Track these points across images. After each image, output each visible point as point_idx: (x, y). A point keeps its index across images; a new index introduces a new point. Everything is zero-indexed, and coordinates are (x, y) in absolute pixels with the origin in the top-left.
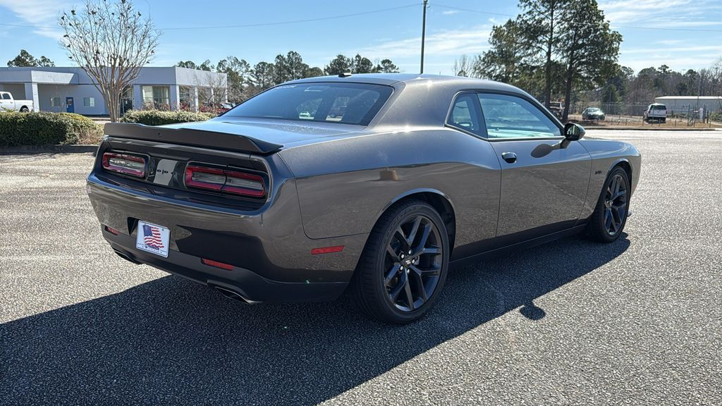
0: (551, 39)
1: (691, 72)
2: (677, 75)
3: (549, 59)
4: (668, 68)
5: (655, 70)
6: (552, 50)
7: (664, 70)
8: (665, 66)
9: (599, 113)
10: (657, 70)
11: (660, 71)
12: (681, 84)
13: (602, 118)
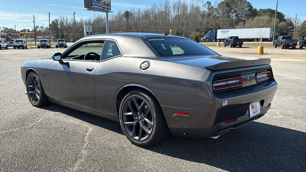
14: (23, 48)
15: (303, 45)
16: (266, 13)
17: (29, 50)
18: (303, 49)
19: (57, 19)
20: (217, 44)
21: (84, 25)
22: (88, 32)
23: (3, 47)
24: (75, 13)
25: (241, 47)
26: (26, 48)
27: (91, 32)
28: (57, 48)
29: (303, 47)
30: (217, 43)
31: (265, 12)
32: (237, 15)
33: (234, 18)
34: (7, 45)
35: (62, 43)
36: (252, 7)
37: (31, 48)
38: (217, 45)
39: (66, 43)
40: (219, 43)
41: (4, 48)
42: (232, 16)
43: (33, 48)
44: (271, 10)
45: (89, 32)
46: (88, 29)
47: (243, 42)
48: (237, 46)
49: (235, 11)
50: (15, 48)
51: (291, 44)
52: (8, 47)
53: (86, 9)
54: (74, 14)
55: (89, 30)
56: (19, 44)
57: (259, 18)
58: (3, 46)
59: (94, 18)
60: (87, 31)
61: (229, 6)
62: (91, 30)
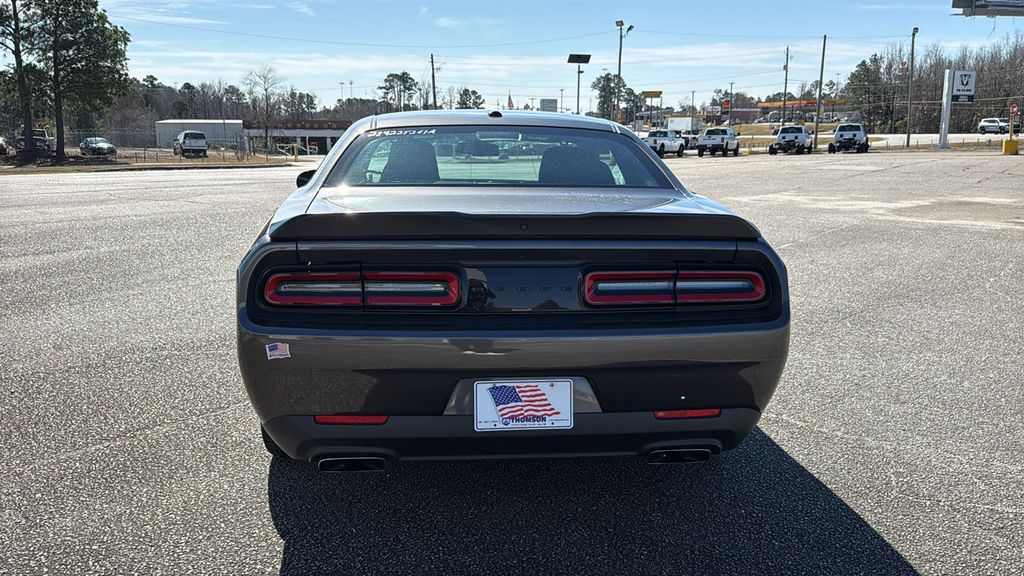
0: (17, 29)
1: (187, 86)
2: (170, 90)
3: (19, 60)
4: (156, 79)
5: (138, 82)
6: (21, 48)
7: (152, 83)
8: (151, 77)
9: (105, 145)
10: (141, 82)
11: (146, 83)
12: (179, 103)
13: (112, 151)
14: (725, 155)
17: (745, 159)
19: (879, 55)
21: (947, 71)
22: (958, 97)
23: (670, 150)
24: (916, 30)
26: (736, 153)
27: (972, 93)
28: (832, 155)
34: (682, 145)
35: (851, 136)
37: (751, 153)
39: (869, 136)
41: (674, 152)
43: (757, 153)
45: (964, 93)
46: (958, 85)
50: (701, 155)
52: (685, 152)
53: (960, 11)
54: (914, 35)
55: (962, 87)
56: (715, 142)
58: (671, 146)
59: (1014, 40)
60: (955, 93)
62: (971, 86)
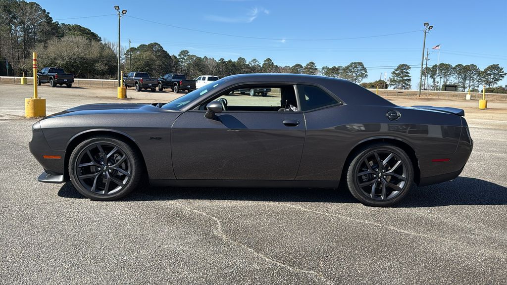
15: (164, 86)
16: (73, 31)
18: (165, 92)
20: (20, 79)
25: (69, 86)
29: (164, 90)
30: (22, 78)
31: (71, 30)
32: (25, 30)
33: (20, 34)
36: (51, 18)
38: (21, 82)
40: (24, 78)
42: (16, 31)
44: (81, 27)
47: (74, 79)
48: (64, 85)
49: (22, 22)
51: (151, 85)
57: (71, 39)
61: (10, 13)
